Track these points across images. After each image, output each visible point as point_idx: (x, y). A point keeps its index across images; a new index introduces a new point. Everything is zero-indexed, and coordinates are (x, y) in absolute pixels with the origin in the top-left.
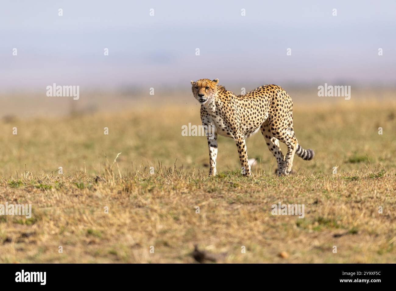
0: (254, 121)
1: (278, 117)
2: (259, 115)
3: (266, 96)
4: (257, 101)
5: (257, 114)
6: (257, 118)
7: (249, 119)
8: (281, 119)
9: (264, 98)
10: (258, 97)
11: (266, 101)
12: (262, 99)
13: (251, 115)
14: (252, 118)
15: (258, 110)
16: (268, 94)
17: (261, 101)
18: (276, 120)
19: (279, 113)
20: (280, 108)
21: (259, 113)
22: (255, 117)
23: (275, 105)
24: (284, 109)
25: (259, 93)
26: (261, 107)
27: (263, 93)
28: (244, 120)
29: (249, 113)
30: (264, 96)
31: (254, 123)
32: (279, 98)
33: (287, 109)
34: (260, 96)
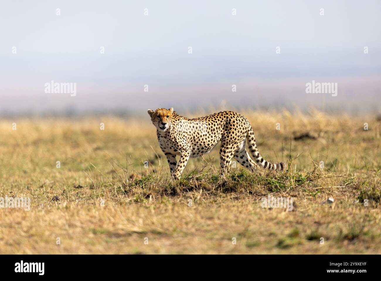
0: (204, 143)
1: (230, 139)
2: (210, 137)
3: (219, 120)
4: (209, 124)
5: (207, 136)
6: (208, 139)
7: (199, 140)
8: (232, 141)
9: (216, 122)
10: (211, 121)
11: (218, 125)
12: (214, 123)
13: (201, 136)
14: (203, 139)
15: (208, 133)
16: (221, 119)
17: (213, 125)
18: (228, 141)
19: (231, 135)
20: (233, 131)
21: (210, 135)
22: (206, 139)
23: (229, 128)
24: (237, 133)
25: (213, 117)
26: (212, 131)
27: (216, 118)
28: (195, 140)
29: (199, 134)
30: (217, 120)
31: (205, 144)
32: (232, 123)
33: (240, 134)
34: (212, 120)
